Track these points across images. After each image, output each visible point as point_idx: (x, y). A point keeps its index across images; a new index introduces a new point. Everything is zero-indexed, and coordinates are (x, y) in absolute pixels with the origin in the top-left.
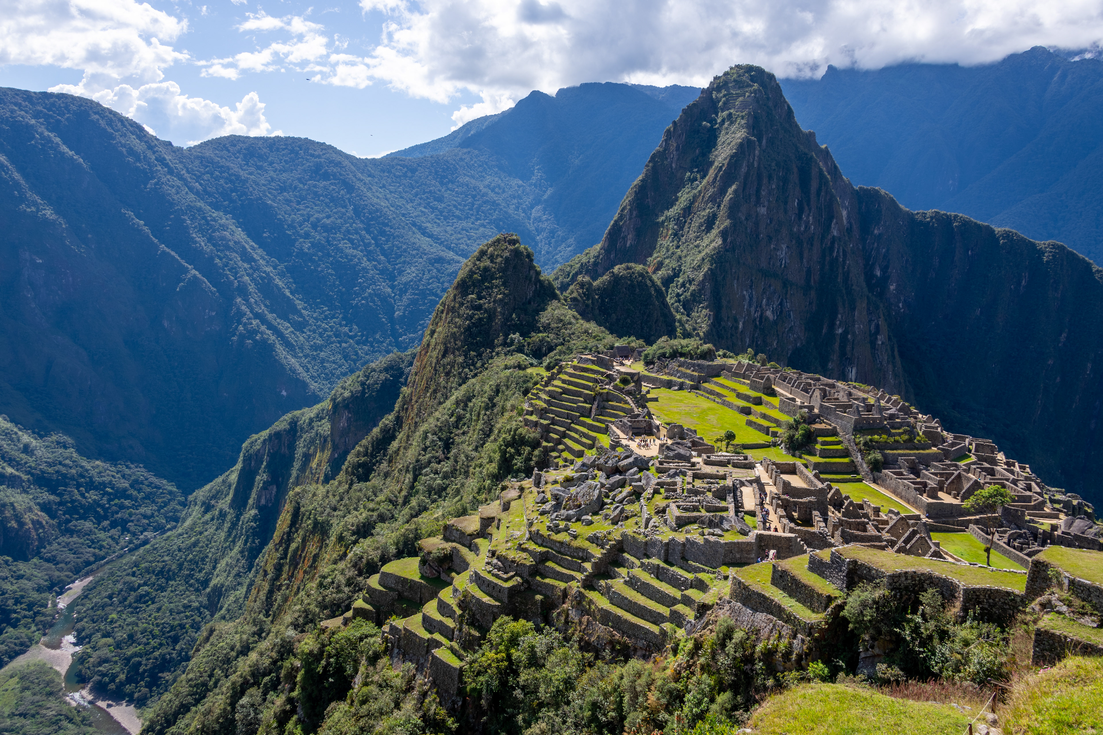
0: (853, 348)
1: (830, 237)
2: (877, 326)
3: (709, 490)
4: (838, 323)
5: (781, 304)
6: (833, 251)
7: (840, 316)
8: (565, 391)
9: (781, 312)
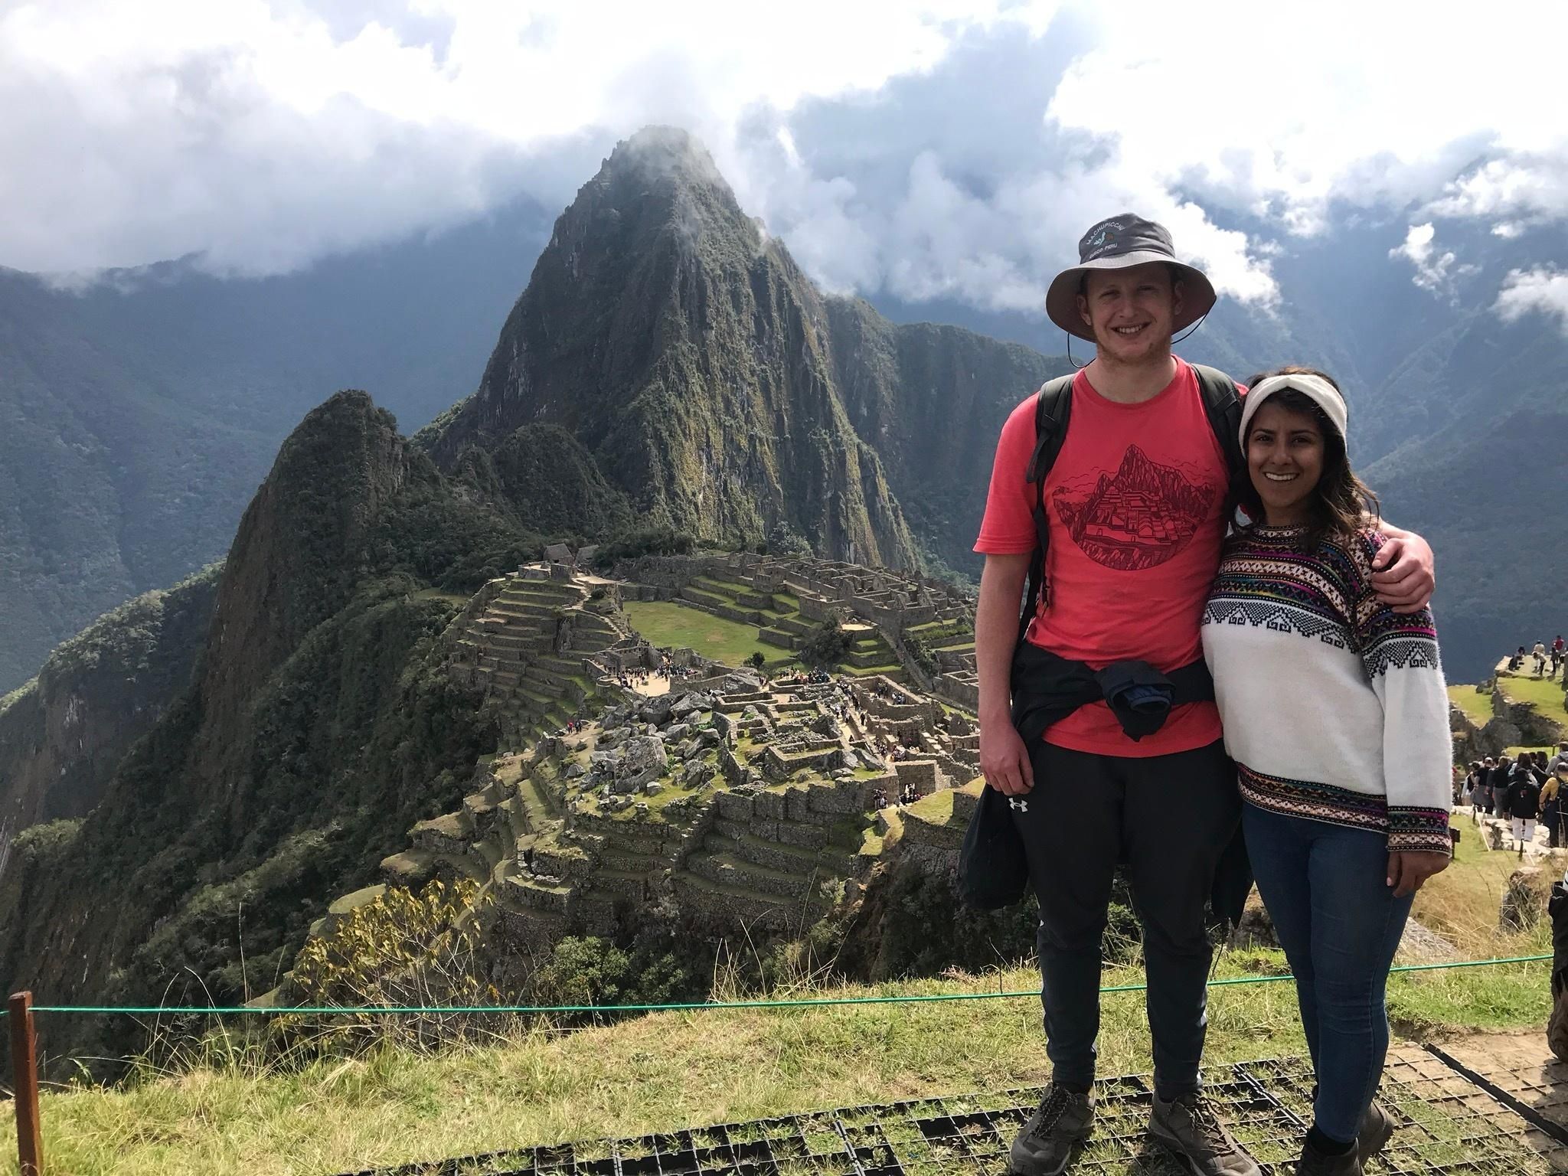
0: (847, 519)
1: (800, 367)
2: (875, 486)
3: (806, 724)
4: (825, 484)
5: (749, 464)
6: (808, 386)
7: (826, 476)
8: (511, 621)
9: (751, 476)
